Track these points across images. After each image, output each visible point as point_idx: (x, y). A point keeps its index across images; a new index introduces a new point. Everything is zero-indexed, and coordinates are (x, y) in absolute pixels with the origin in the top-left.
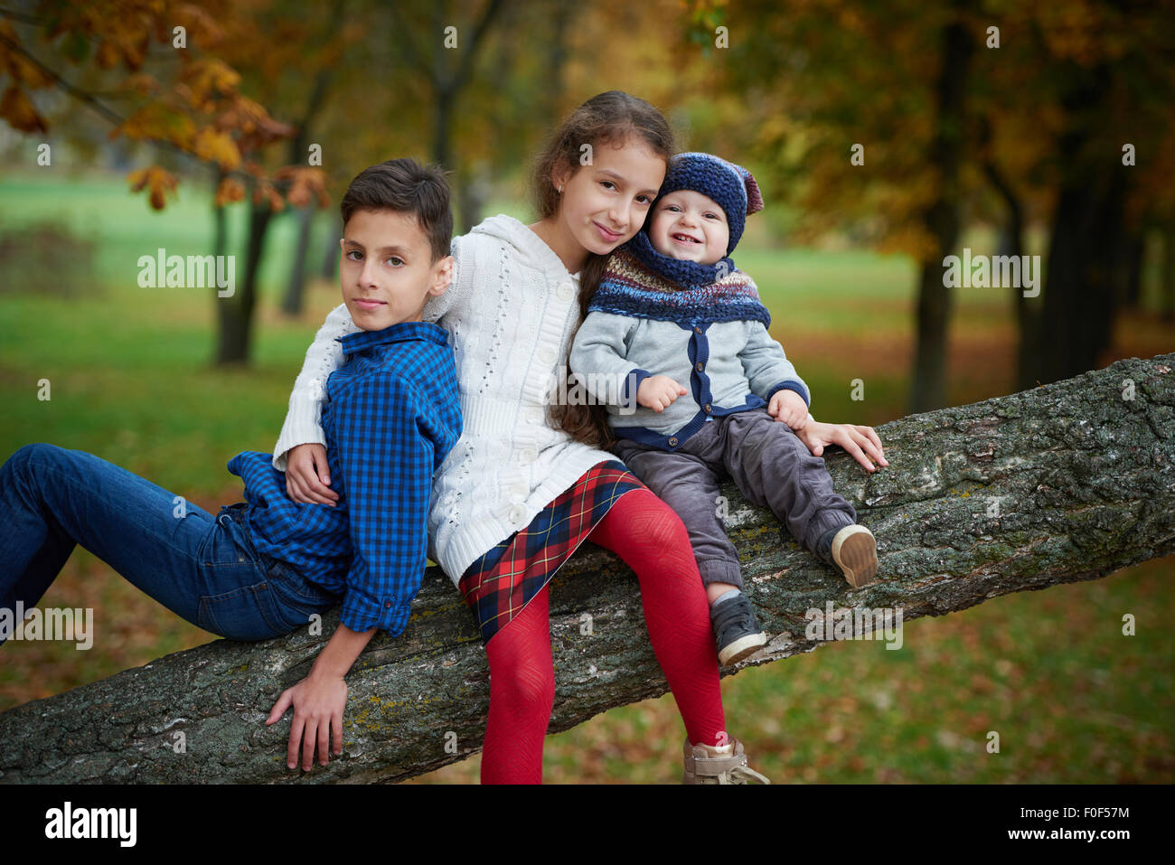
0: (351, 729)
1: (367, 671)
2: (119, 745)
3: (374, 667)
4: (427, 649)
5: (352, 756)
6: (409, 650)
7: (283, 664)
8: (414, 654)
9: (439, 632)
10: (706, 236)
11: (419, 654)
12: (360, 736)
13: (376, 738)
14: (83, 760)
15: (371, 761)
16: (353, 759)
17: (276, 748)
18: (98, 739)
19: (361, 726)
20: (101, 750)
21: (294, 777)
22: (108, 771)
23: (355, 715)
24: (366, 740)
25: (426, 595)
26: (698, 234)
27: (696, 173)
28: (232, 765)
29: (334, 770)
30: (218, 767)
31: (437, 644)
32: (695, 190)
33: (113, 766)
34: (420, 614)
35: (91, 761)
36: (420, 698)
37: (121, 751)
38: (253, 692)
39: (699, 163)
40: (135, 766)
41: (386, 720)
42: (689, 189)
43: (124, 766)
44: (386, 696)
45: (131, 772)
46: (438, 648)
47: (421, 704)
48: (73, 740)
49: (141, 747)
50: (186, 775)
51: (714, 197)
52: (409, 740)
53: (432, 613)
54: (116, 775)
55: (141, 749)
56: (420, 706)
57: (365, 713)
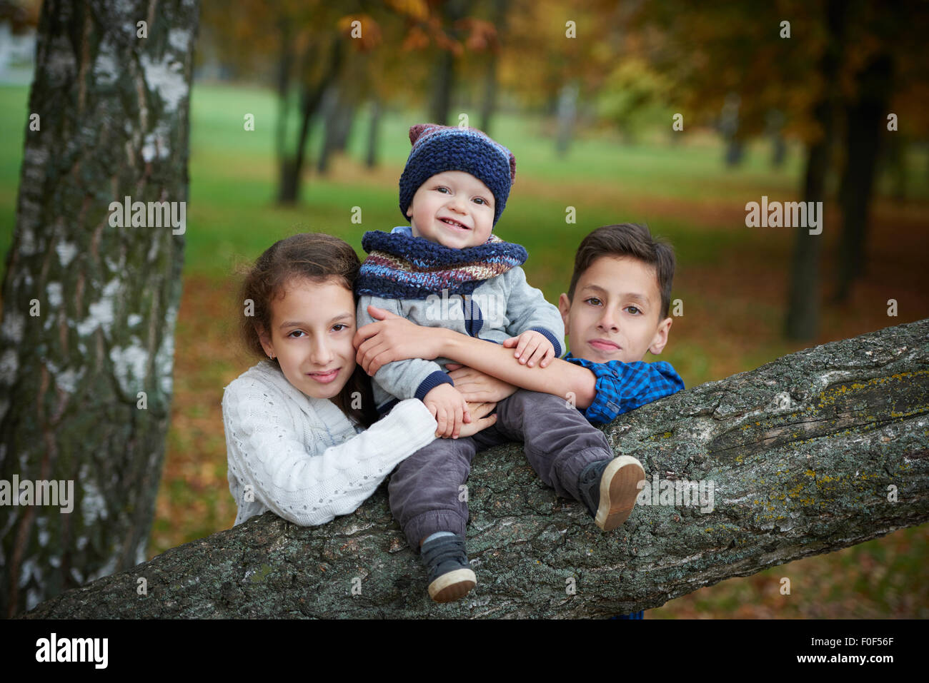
0: (784, 503)
1: (797, 443)
2: (547, 510)
3: (805, 439)
4: (860, 424)
5: (782, 530)
6: (840, 423)
7: (711, 433)
8: (845, 428)
9: (871, 406)
10: (475, 223)
11: (850, 428)
12: (792, 510)
13: (807, 512)
14: (510, 523)
15: (798, 536)
16: (782, 533)
17: (708, 519)
18: (527, 502)
19: (795, 500)
20: (529, 513)
21: (722, 549)
22: (535, 536)
23: (789, 489)
24: (798, 515)
25: (856, 367)
26: (466, 221)
27: (470, 154)
28: (663, 535)
29: (762, 544)
30: (649, 536)
31: (869, 419)
32: (469, 172)
33: (542, 531)
34: (849, 387)
35: (519, 525)
36: (857, 474)
37: (550, 515)
38: (683, 460)
39: (473, 144)
40: (565, 531)
41: (821, 495)
42: (462, 171)
43: (553, 530)
44: (822, 470)
45: (561, 538)
46: (871, 423)
47: (858, 480)
48: (501, 502)
49: (569, 512)
50: (616, 543)
51: (487, 183)
52: (840, 516)
53: (862, 386)
54: (546, 540)
55: (570, 514)
56: (857, 482)
57: (800, 487)
